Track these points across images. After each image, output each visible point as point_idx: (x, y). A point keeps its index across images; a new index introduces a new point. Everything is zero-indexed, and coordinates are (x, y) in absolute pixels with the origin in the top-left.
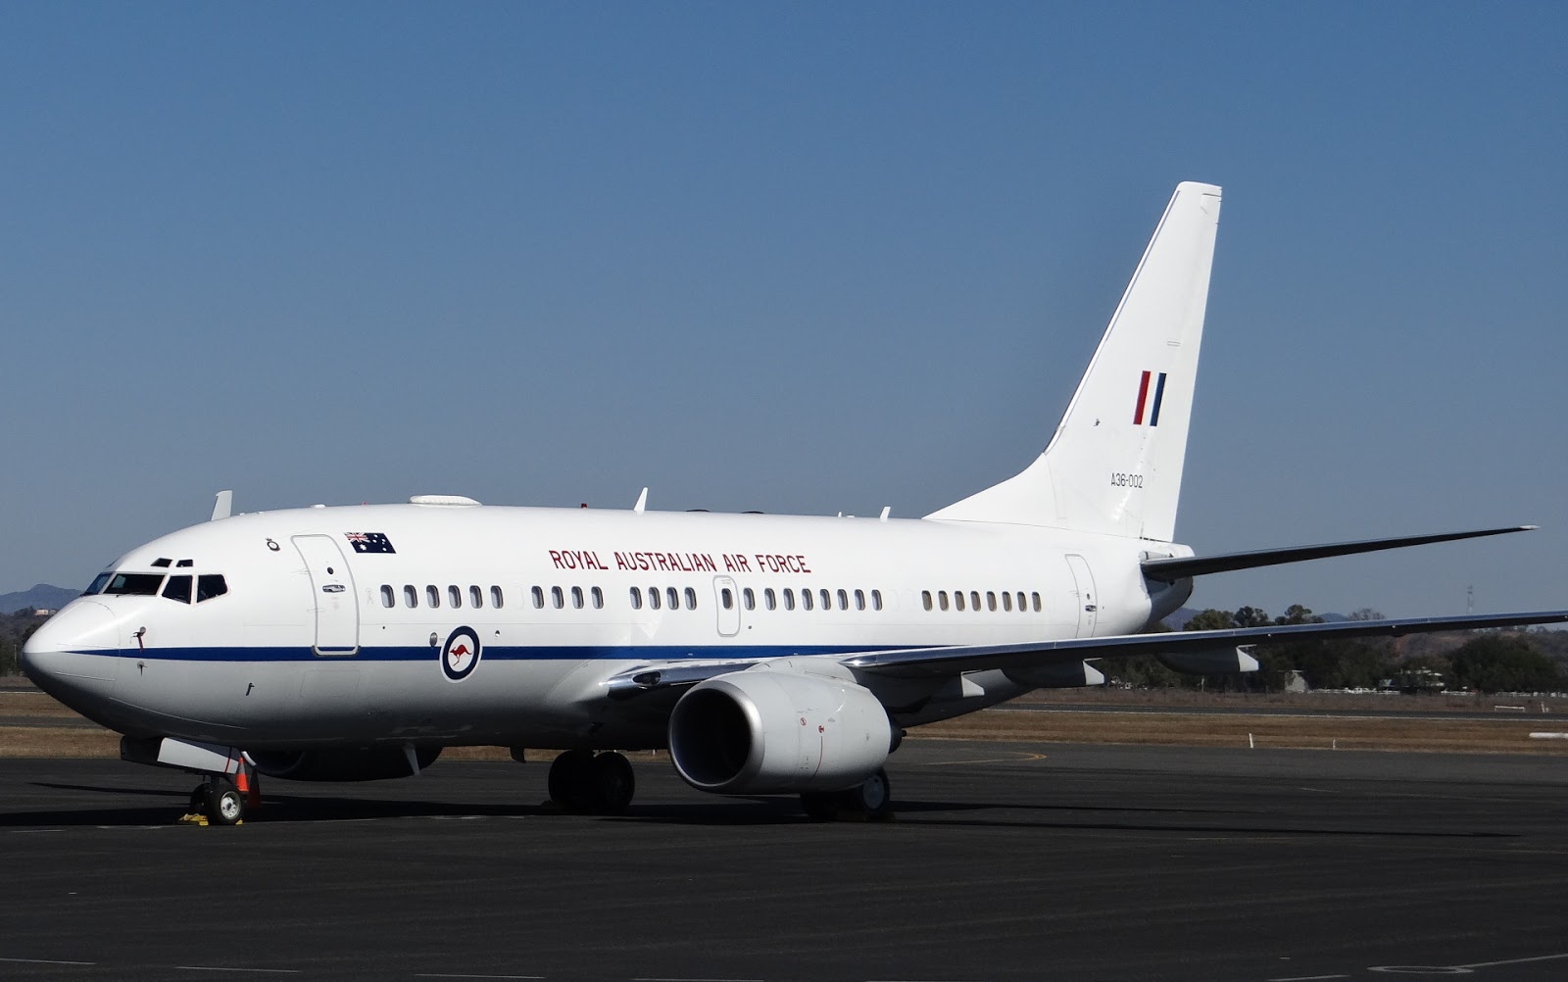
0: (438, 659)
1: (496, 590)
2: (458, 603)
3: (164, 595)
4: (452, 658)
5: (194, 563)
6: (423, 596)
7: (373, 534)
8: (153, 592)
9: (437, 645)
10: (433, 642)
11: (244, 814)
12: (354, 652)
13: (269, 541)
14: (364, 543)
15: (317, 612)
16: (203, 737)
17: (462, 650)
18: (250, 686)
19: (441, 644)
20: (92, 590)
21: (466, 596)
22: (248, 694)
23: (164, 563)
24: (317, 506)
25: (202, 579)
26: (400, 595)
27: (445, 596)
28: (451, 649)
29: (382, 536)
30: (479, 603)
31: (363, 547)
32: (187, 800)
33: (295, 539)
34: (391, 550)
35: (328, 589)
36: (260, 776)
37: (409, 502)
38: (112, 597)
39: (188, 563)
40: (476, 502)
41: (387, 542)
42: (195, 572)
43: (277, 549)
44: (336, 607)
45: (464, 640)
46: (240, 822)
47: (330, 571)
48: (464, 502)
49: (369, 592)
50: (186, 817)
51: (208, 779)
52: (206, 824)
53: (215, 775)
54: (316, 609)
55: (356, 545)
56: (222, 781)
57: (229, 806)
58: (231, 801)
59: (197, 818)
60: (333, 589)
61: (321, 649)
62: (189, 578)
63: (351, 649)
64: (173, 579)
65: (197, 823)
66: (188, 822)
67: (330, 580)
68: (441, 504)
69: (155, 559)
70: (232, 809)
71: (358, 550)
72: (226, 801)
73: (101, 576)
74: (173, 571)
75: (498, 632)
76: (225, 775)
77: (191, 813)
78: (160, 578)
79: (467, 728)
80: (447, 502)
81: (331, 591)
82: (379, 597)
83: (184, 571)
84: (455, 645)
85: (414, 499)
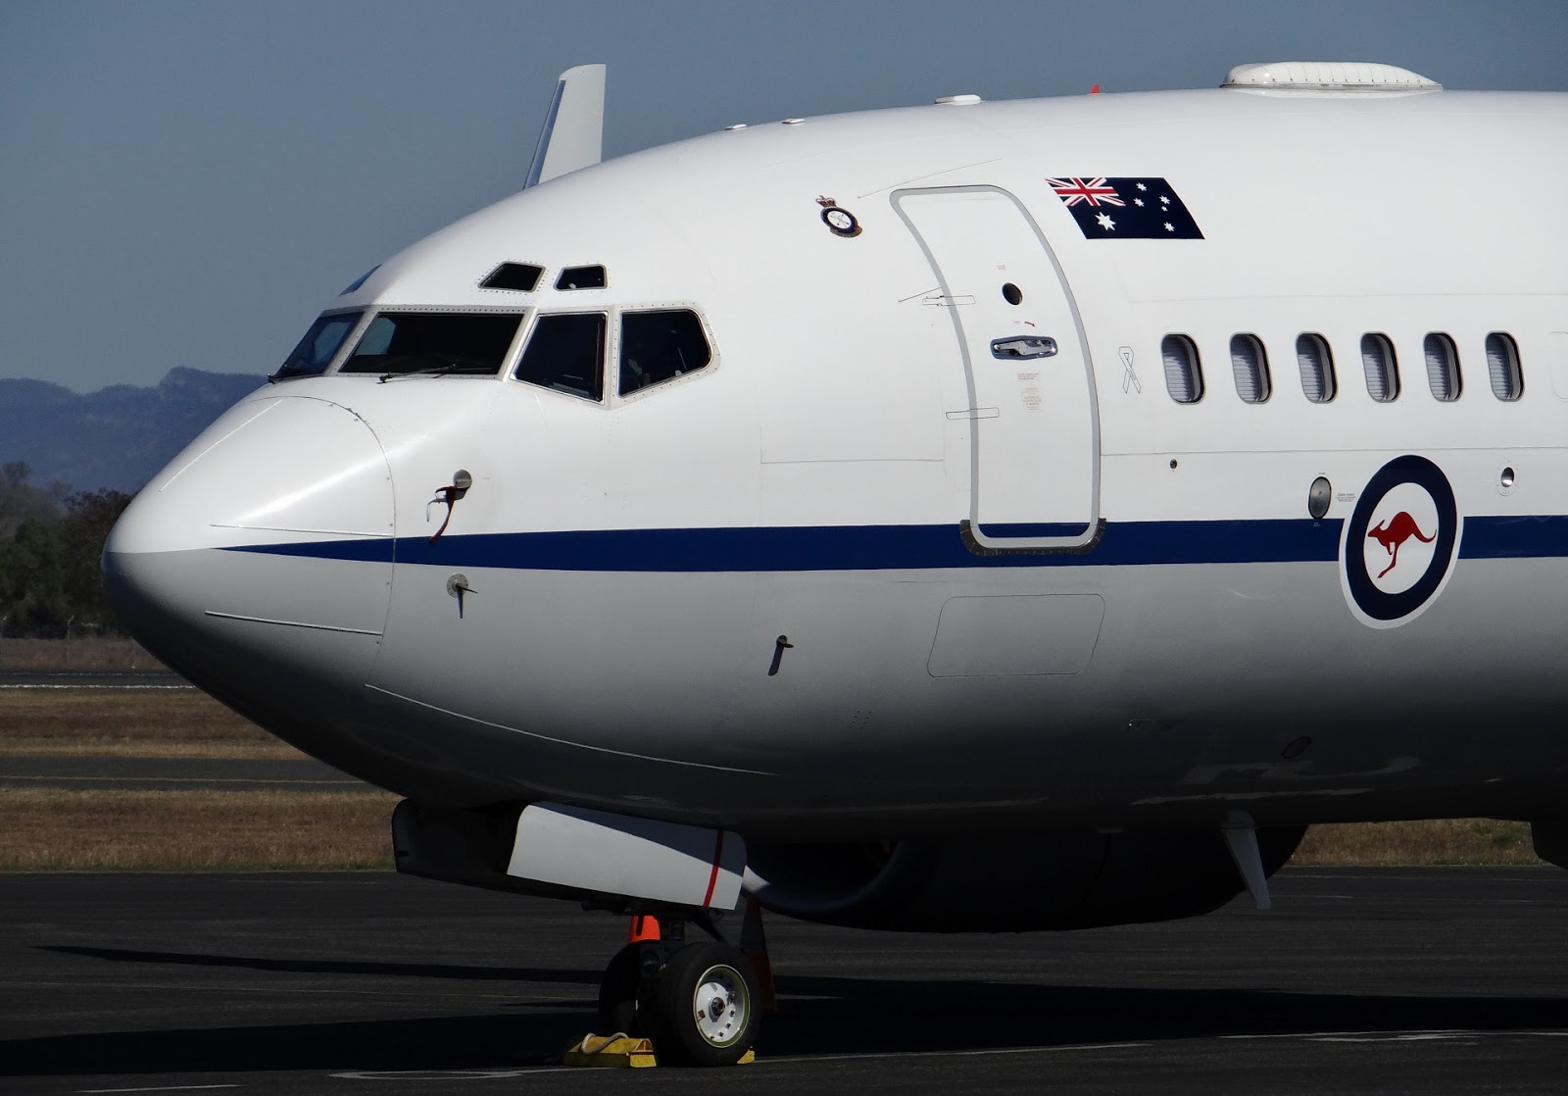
0: (1336, 558)
1: (1501, 345)
2: (1389, 385)
3: (524, 373)
4: (1374, 554)
5: (610, 276)
6: (1286, 365)
7: (1134, 181)
8: (489, 365)
9: (1330, 515)
10: (1318, 505)
11: (757, 1035)
12: (1086, 539)
13: (828, 207)
14: (1106, 208)
15: (974, 419)
16: (637, 800)
17: (1402, 528)
18: (782, 644)
19: (1342, 510)
20: (304, 364)
21: (1414, 365)
22: (774, 669)
23: (518, 276)
24: (960, 100)
25: (633, 322)
26: (1219, 366)
27: (1351, 365)
28: (1371, 527)
29: (1159, 186)
30: (1451, 383)
31: (1106, 221)
32: (591, 993)
33: (904, 201)
34: (1187, 229)
35: (1005, 350)
36: (768, 917)
37: (1226, 84)
38: (365, 389)
39: (590, 277)
40: (1425, 81)
41: (1177, 205)
42: (612, 301)
43: (853, 230)
44: (1033, 402)
45: (1409, 499)
46: (749, 1057)
47: (1012, 294)
48: (1392, 81)
49: (1127, 355)
50: (589, 1042)
51: (651, 929)
52: (650, 1061)
53: (670, 913)
54: (973, 409)
55: (1086, 217)
56: (693, 930)
57: (717, 1009)
58: (721, 992)
59: (621, 1045)
60: (1022, 347)
61: (991, 530)
62: (596, 322)
63: (1078, 529)
64: (552, 326)
65: (623, 1060)
66: (596, 1057)
67: (1011, 322)
68: (1325, 87)
69: (490, 266)
70: (726, 1017)
71: (1093, 231)
72: (707, 994)
73: (324, 321)
74: (546, 300)
75: (1509, 473)
76: (702, 915)
77: (606, 1030)
78: (513, 321)
79: (1399, 765)
80: (1340, 80)
81: (1014, 354)
82: (1156, 369)
83: (580, 301)
84: (1384, 514)
85: (1242, 75)
